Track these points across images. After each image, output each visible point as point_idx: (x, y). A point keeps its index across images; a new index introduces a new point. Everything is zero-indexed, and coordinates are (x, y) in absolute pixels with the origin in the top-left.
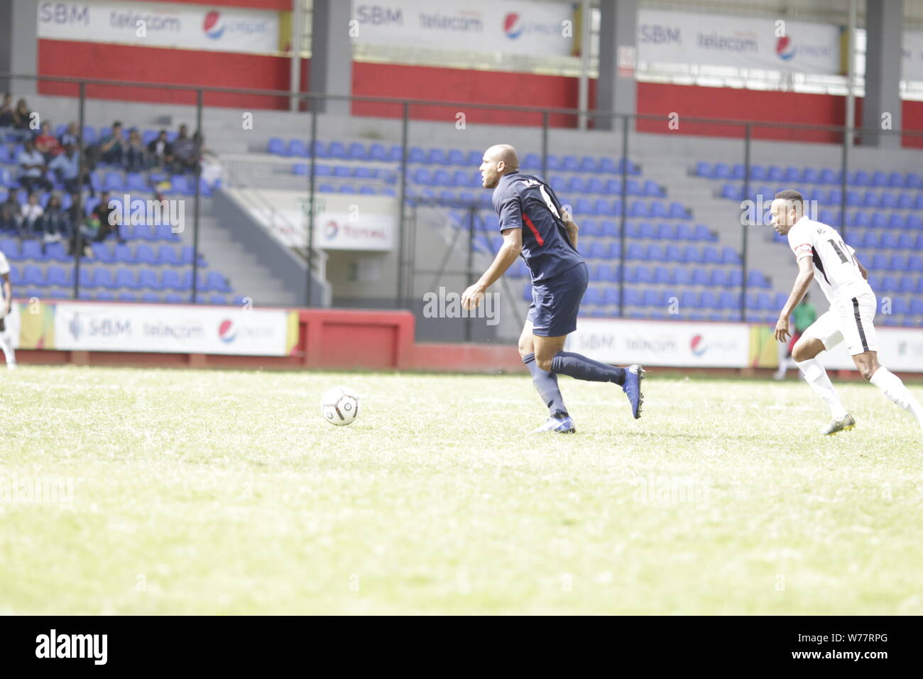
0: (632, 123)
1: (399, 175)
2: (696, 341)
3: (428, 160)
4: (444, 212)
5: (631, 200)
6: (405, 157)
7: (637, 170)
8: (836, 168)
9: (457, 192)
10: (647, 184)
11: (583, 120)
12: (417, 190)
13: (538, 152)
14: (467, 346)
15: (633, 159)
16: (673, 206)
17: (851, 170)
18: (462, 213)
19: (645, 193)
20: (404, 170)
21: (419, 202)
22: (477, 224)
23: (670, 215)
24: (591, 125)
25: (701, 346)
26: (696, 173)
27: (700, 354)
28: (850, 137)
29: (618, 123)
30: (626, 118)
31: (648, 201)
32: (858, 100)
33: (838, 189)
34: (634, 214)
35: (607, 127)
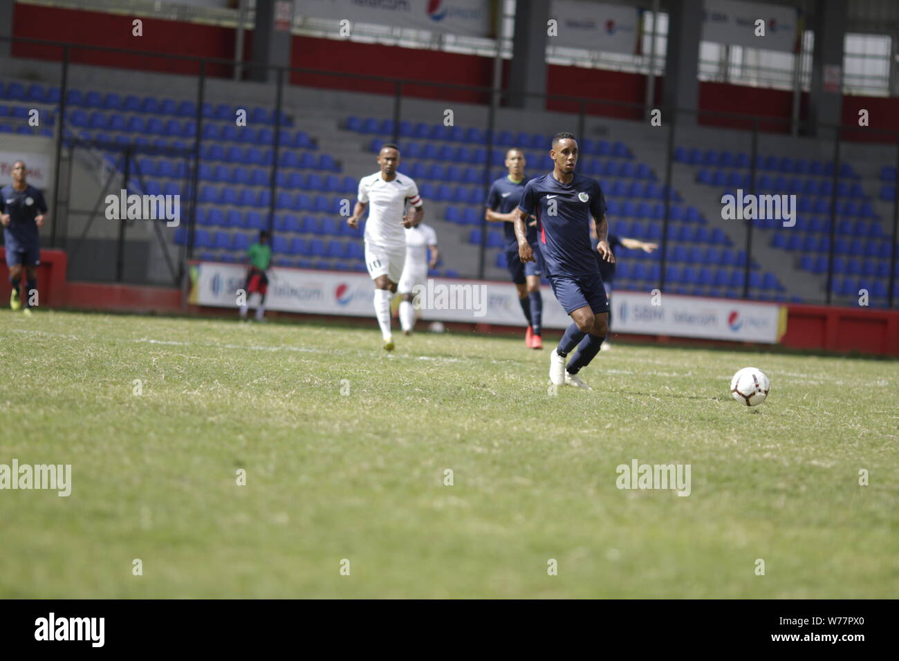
0: (286, 75)
1: (57, 115)
2: (341, 290)
3: (86, 102)
4: (99, 154)
5: (283, 150)
6: (64, 98)
7: (289, 121)
8: (482, 128)
9: (113, 136)
10: (299, 135)
11: (238, 70)
12: (76, 132)
13: (194, 99)
14: (117, 287)
15: (286, 110)
16: (323, 158)
17: (497, 130)
18: (117, 156)
19: (295, 144)
20: (62, 111)
21: (74, 144)
22: (132, 168)
23: (320, 167)
24: (246, 76)
25: (346, 295)
26: (347, 126)
27: (344, 303)
28: (497, 98)
29: (272, 74)
30: (280, 71)
31: (299, 152)
32: (505, 62)
33: (483, 148)
34: (285, 165)
35: (261, 78)
